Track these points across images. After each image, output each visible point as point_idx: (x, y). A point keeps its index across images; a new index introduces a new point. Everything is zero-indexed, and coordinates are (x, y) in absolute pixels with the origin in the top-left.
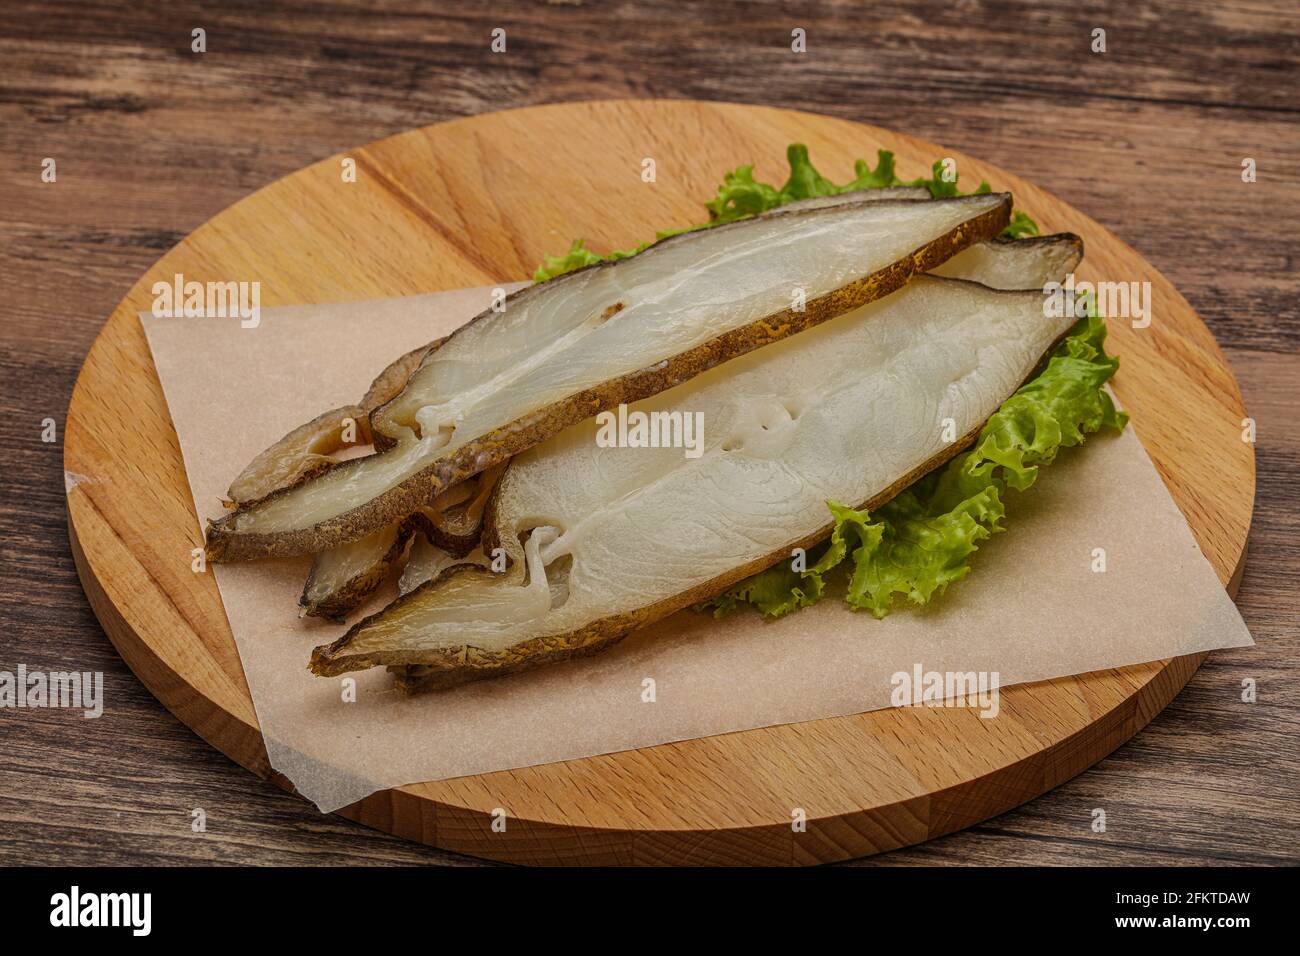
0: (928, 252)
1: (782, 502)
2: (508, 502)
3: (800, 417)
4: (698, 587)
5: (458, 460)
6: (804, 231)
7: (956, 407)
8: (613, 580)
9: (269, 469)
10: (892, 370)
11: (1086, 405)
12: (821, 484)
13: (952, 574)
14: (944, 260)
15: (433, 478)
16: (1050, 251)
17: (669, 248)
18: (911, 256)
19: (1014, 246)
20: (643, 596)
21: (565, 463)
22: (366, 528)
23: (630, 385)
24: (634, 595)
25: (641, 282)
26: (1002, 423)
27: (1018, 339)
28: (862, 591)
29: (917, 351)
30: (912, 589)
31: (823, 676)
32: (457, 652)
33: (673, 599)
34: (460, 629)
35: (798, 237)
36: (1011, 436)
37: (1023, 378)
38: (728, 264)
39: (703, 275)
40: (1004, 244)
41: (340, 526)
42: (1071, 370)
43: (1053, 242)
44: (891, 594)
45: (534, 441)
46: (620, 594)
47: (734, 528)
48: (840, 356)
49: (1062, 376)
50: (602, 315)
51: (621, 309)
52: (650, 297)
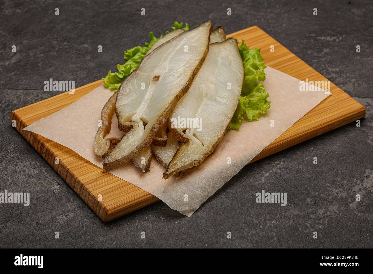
5: (158, 123)
12: (229, 96)
15: (154, 129)
16: (219, 31)
17: (145, 62)
20: (217, 136)
22: (144, 147)
23: (183, 91)
25: (152, 70)
26: (249, 69)
30: (263, 111)
32: (192, 163)
41: (138, 150)
42: (252, 52)
46: (213, 137)
49: (252, 54)
50: (153, 80)
51: (159, 77)
52: (164, 71)
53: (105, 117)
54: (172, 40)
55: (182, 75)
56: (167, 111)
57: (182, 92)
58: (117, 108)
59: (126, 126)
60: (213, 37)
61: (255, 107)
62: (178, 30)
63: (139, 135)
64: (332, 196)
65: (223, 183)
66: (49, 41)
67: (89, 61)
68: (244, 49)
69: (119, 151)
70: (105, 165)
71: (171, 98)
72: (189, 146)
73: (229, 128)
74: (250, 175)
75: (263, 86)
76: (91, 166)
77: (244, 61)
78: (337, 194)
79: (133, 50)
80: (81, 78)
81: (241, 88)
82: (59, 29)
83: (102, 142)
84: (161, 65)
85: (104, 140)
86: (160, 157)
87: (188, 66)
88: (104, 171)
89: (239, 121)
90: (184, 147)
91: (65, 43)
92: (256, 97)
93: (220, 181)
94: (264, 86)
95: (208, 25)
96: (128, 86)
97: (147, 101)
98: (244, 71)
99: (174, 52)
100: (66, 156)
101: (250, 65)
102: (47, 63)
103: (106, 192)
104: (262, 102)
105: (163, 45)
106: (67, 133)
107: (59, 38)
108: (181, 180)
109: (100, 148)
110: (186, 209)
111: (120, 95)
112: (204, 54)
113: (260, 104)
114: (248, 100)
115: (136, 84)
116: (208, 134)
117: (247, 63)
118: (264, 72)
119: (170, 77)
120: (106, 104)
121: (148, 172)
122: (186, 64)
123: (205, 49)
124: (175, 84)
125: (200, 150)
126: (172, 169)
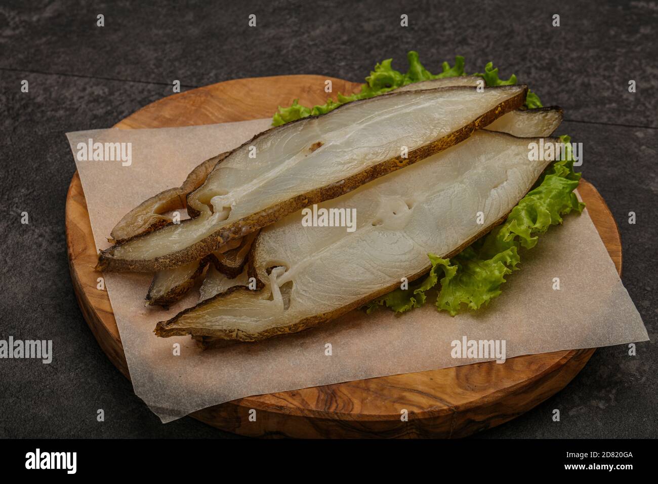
0: (482, 119)
1: (403, 254)
2: (260, 252)
3: (413, 208)
4: (358, 301)
5: (233, 229)
6: (417, 104)
7: (495, 203)
8: (313, 296)
9: (133, 222)
10: (462, 182)
11: (564, 203)
12: (424, 245)
13: (492, 294)
14: (491, 122)
15: (219, 238)
16: (546, 115)
17: (347, 109)
18: (474, 122)
19: (528, 112)
20: (329, 306)
21: (289, 232)
22: (182, 262)
23: (324, 192)
24: (325, 305)
25: (331, 130)
26: (519, 212)
27: (529, 165)
28: (444, 301)
29: (475, 171)
31: (423, 348)
32: (232, 332)
33: (345, 307)
34: (234, 320)
35: (414, 108)
36: (525, 219)
37: (530, 186)
38: (377, 123)
39: (363, 129)
40: (522, 111)
41: (169, 260)
42: (556, 183)
43: (548, 110)
44: (459, 304)
45: (273, 221)
46: (318, 304)
47: (378, 268)
48: (435, 174)
49: (552, 187)
50: (310, 149)
51: (321, 145)
52: (336, 141)
55: (349, 163)
58: (216, 169)
63: (192, 234)
72: (254, 298)
77: (529, 193)
84: (350, 127)
85: (151, 214)
87: (379, 151)
95: (513, 93)
109: (129, 225)
115: (287, 141)
116: (314, 293)
119: (332, 157)
122: (379, 146)
124: (322, 174)
125: (271, 316)
126: (181, 323)
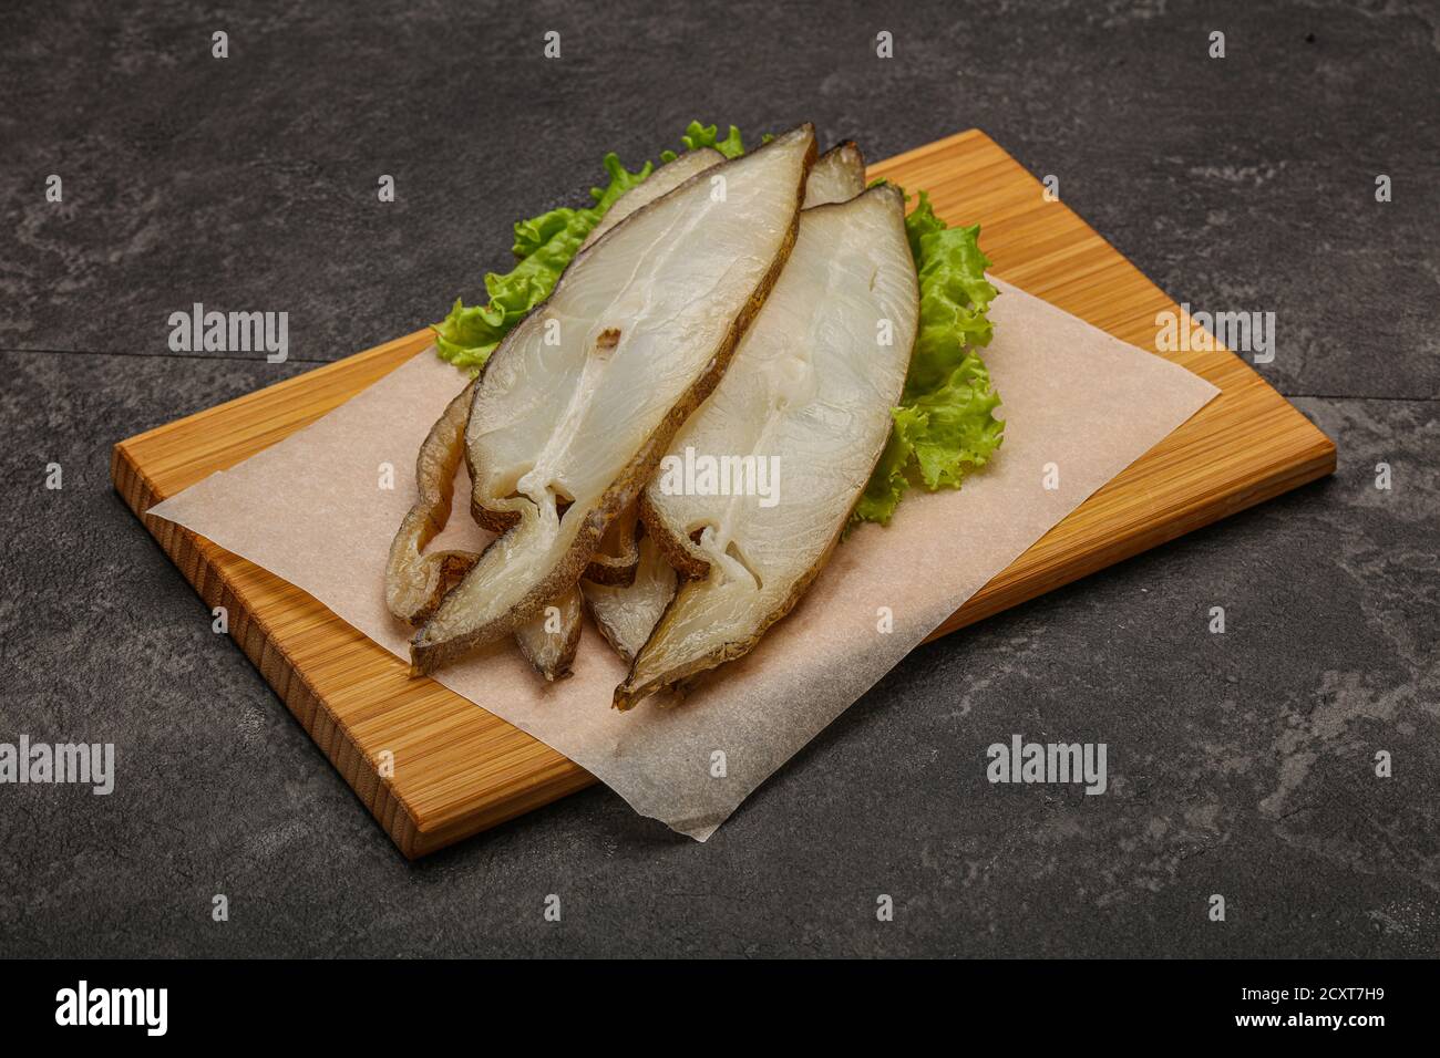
5: (605, 506)
6: (689, 214)
8: (780, 548)
11: (981, 262)
12: (860, 404)
15: (591, 529)
16: (841, 159)
17: (576, 274)
20: (811, 550)
22: (556, 593)
23: (698, 390)
24: (805, 552)
25: (599, 309)
30: (976, 455)
32: (719, 652)
35: (693, 223)
37: (912, 264)
38: (669, 264)
39: (658, 281)
42: (951, 239)
43: (836, 151)
47: (832, 467)
49: (951, 247)
50: (598, 347)
51: (617, 334)
52: (637, 314)
53: (429, 474)
54: (676, 196)
55: (696, 333)
56: (638, 465)
57: (693, 396)
58: (469, 443)
59: (495, 513)
60: (820, 182)
61: (949, 438)
62: (699, 154)
63: (538, 547)
64: (1199, 769)
65: (824, 718)
66: (263, 175)
67: (397, 250)
68: (924, 227)
69: (469, 603)
70: (418, 653)
71: (655, 418)
72: (708, 589)
73: (857, 519)
74: (924, 686)
75: (981, 366)
76: (372, 653)
77: (923, 271)
78: (1219, 761)
79: (542, 219)
80: (365, 315)
81: (905, 371)
82: (301, 130)
83: (415, 567)
84: (628, 289)
85: (419, 559)
86: (610, 624)
87: (721, 298)
88: (416, 674)
89: (891, 491)
90: (692, 595)
91: (319, 184)
92: (955, 403)
93: (815, 714)
94: (987, 366)
95: (803, 142)
96: (515, 364)
97: (572, 422)
98: (920, 309)
99: (676, 243)
100: (290, 616)
101: (942, 287)
102: (251, 259)
103: (417, 751)
104: (976, 424)
105: (642, 210)
106: (298, 530)
107: (300, 166)
108: (680, 709)
109: (406, 588)
110: (693, 813)
111: (482, 394)
112: (778, 255)
113: (970, 429)
114: (924, 416)
115: (539, 358)
116: (777, 543)
117: (931, 278)
118: (987, 315)
119: (657, 337)
120: (437, 423)
121: (566, 678)
122: (712, 292)
123: (784, 233)
124: (670, 367)
125: (749, 604)
126: (647, 674)
